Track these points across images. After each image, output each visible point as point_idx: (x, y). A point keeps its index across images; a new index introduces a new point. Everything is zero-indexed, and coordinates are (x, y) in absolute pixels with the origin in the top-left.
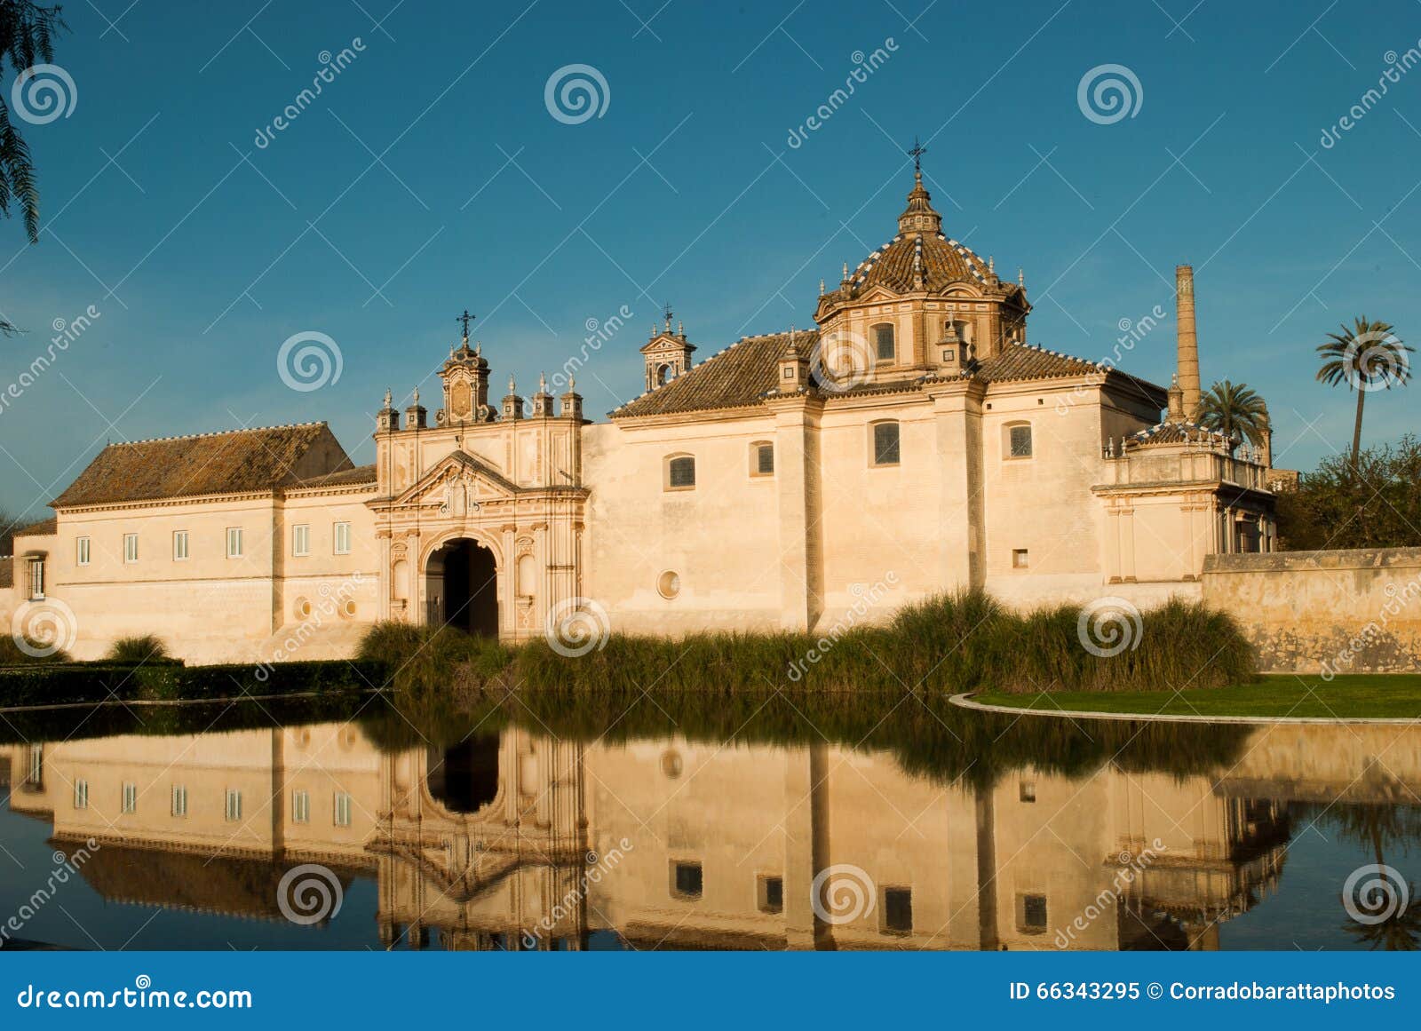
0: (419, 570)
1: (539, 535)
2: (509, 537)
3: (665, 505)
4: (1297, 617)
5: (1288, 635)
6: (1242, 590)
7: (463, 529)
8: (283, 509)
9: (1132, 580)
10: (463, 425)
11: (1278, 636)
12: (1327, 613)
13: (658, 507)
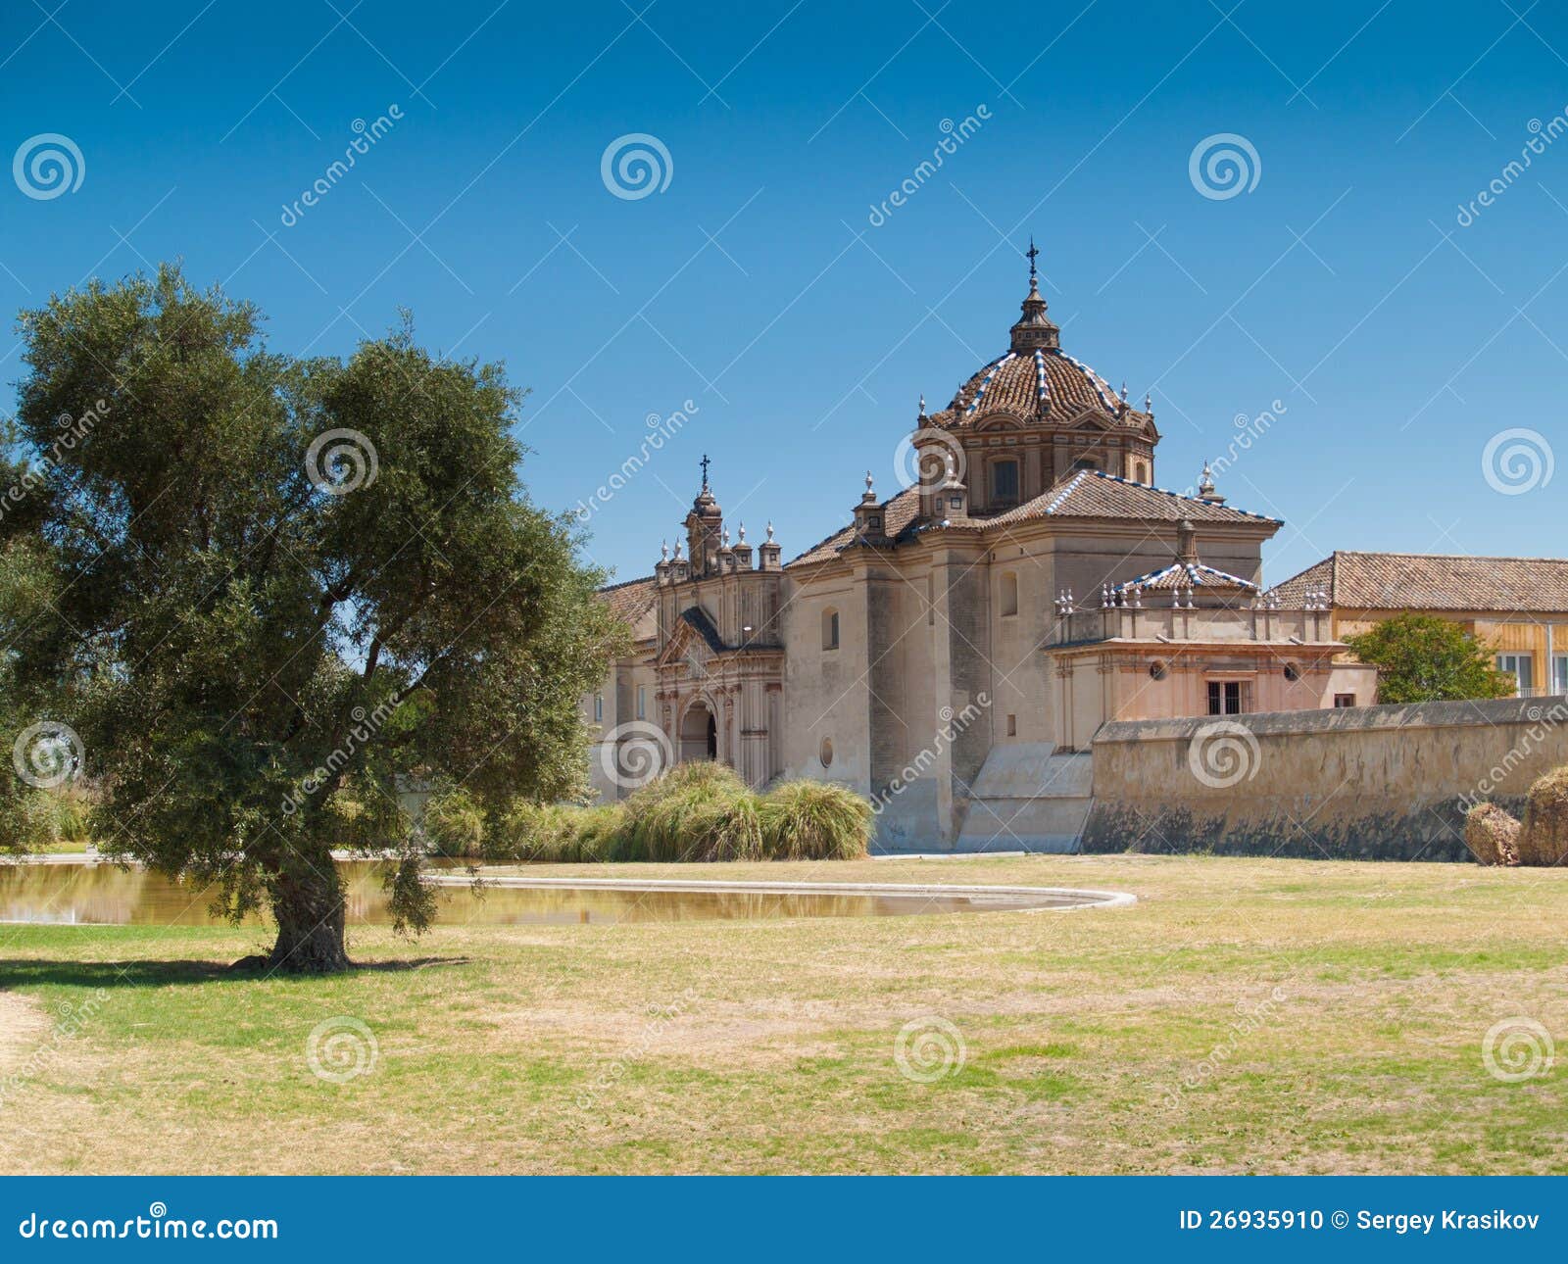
0: (678, 735)
1: (736, 696)
2: (721, 699)
3: (824, 665)
4: (1144, 793)
5: (1134, 813)
6: (1114, 763)
7: (697, 691)
8: (632, 667)
9: (1072, 751)
10: (699, 578)
11: (1128, 813)
12: (1161, 789)
13: (820, 666)
